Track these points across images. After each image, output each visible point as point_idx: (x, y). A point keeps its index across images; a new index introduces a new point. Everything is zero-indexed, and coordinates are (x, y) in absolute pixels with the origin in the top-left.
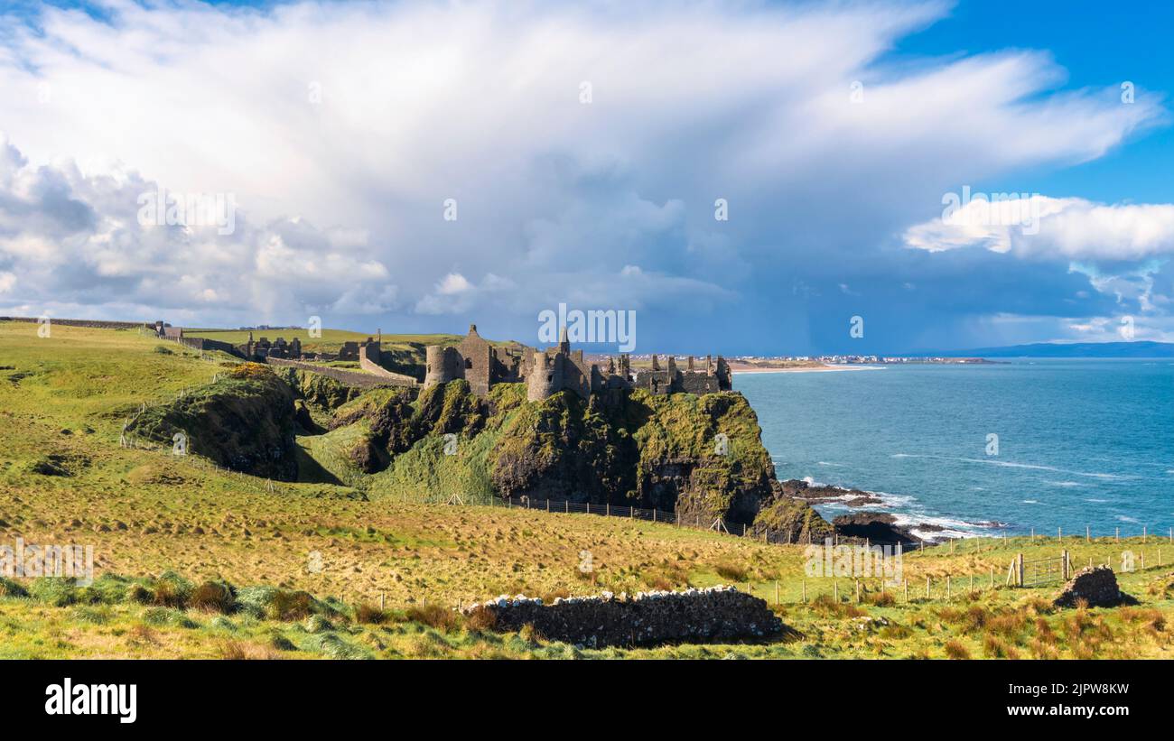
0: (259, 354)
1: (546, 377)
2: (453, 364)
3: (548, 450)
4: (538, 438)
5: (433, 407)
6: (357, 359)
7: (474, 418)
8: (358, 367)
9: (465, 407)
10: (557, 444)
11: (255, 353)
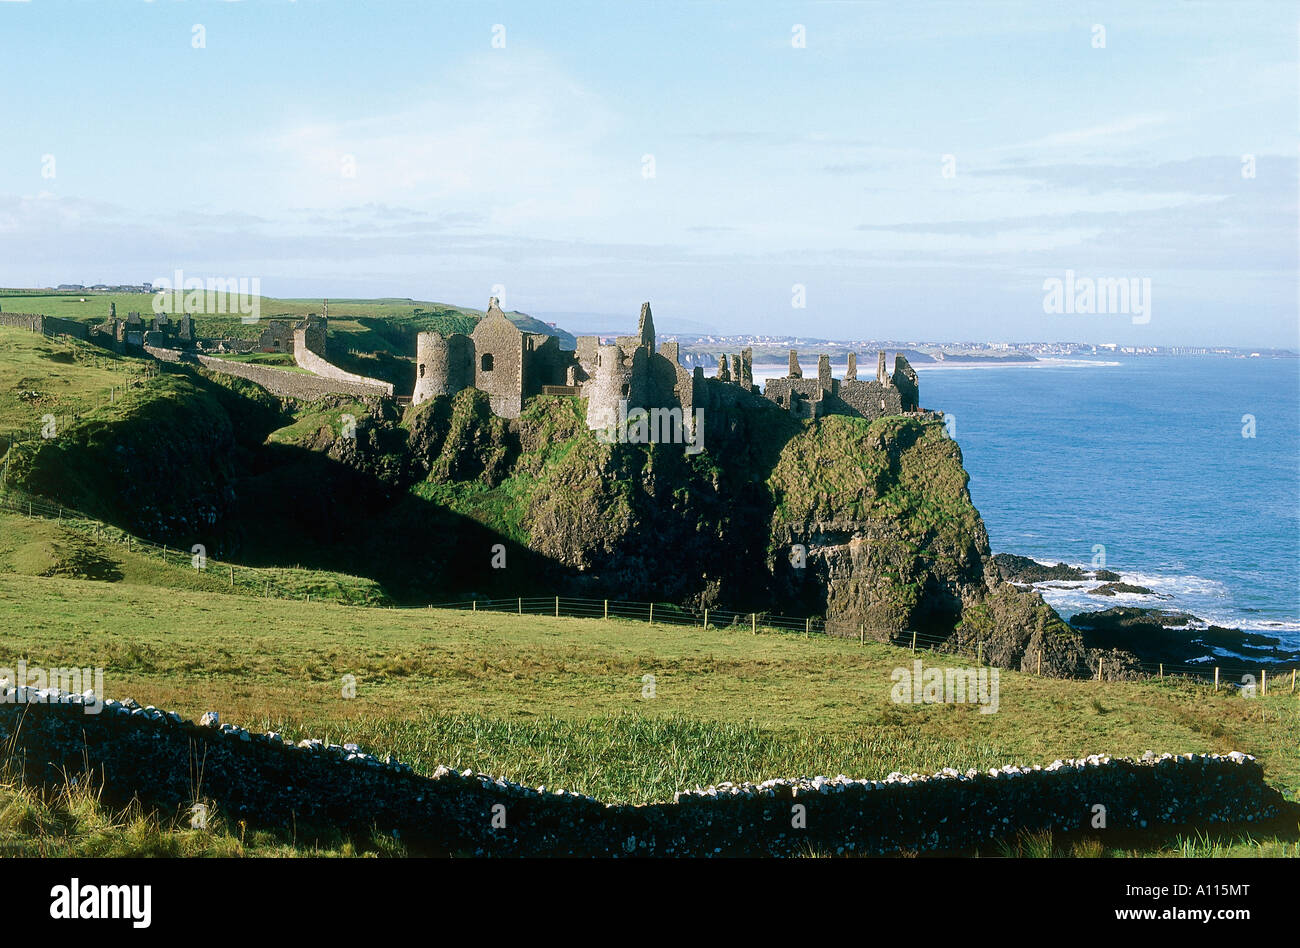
0: (131, 340)
1: (619, 386)
2: (461, 362)
3: (623, 509)
4: (606, 487)
5: (429, 434)
6: (290, 349)
7: (499, 452)
8: (293, 363)
9: (483, 433)
10: (637, 498)
11: (125, 337)
